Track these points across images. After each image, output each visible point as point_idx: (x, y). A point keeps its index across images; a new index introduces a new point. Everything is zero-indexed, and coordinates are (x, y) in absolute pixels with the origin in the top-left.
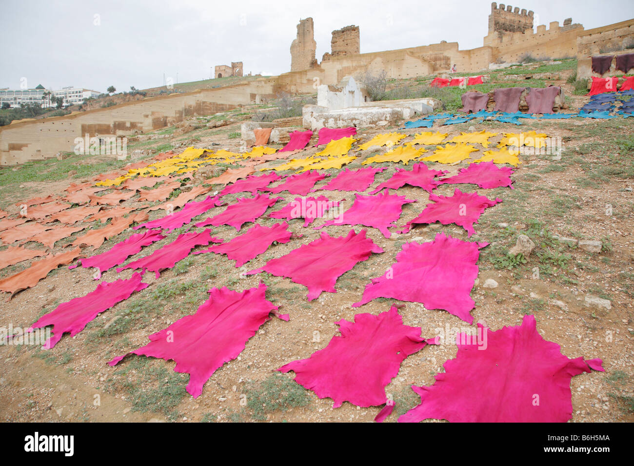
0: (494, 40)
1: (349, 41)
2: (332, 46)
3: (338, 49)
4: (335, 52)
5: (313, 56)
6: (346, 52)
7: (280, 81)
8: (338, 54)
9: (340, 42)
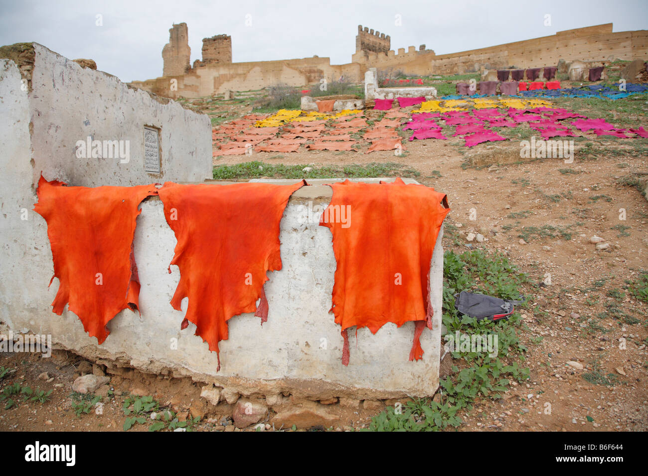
0: (361, 58)
1: (221, 50)
2: (203, 54)
3: (209, 57)
4: (207, 59)
5: (188, 62)
6: (218, 60)
7: (158, 85)
8: (210, 61)
9: (211, 50)
